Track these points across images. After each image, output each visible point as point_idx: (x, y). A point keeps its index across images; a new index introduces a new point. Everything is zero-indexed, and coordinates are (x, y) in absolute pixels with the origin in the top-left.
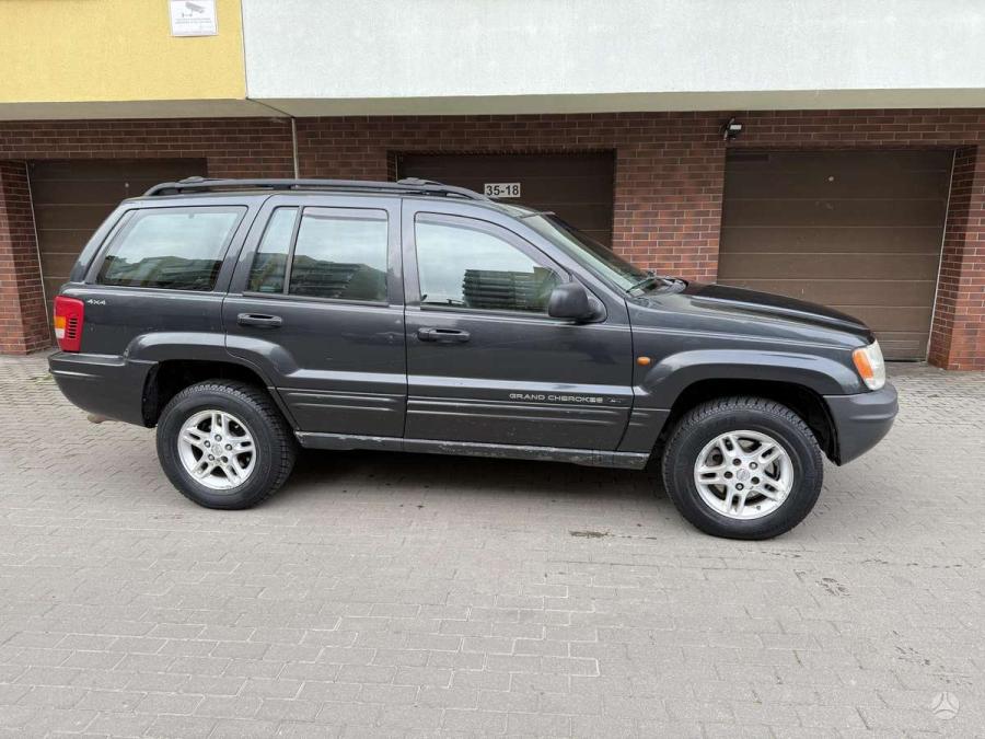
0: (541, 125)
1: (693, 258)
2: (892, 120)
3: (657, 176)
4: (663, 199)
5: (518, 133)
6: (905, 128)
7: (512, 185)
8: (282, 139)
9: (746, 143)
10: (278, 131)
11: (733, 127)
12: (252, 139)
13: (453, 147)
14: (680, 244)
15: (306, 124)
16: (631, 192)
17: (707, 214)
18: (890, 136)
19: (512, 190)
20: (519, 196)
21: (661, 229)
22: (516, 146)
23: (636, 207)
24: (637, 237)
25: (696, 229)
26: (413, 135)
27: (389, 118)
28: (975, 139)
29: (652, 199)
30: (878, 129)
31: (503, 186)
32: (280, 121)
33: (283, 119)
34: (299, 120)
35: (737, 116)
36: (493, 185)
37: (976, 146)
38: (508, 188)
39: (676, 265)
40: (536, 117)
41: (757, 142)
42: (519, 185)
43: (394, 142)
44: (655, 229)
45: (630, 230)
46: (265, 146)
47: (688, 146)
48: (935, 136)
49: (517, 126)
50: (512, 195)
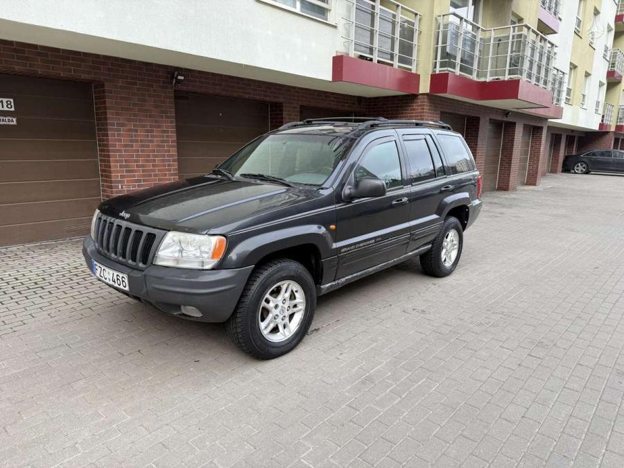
0: (39, 54)
1: (163, 161)
3: (134, 105)
4: (140, 121)
5: (18, 58)
7: (5, 100)
9: (185, 88)
11: (180, 77)
14: (154, 151)
16: (117, 114)
17: (167, 132)
19: (5, 104)
20: (13, 109)
21: (141, 141)
23: (123, 125)
24: (125, 146)
25: (163, 141)
28: (282, 100)
29: (133, 120)
35: (179, 70)
38: (2, 101)
39: (154, 166)
40: (35, 46)
41: (190, 88)
42: (12, 100)
44: (137, 141)
45: (120, 141)
49: (16, 51)
50: (5, 109)
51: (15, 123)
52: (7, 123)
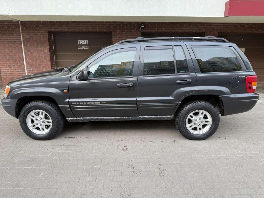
2: (183, 25)
5: (85, 27)
6: (187, 27)
7: (86, 41)
8: (17, 27)
9: (146, 31)
10: (16, 25)
11: (142, 26)
12: (8, 27)
13: (66, 30)
15: (23, 23)
18: (183, 30)
20: (88, 44)
22: (84, 30)
26: (55, 26)
27: (47, 22)
28: (204, 31)
30: (180, 27)
31: (83, 41)
32: (16, 22)
33: (16, 21)
34: (21, 22)
36: (80, 41)
37: (205, 33)
38: (85, 42)
40: (89, 22)
41: (149, 30)
42: (87, 41)
43: (49, 28)
46: (11, 29)
47: (131, 31)
48: (195, 30)
49: (84, 24)
50: (86, 44)
51: (88, 48)
52: (86, 49)
